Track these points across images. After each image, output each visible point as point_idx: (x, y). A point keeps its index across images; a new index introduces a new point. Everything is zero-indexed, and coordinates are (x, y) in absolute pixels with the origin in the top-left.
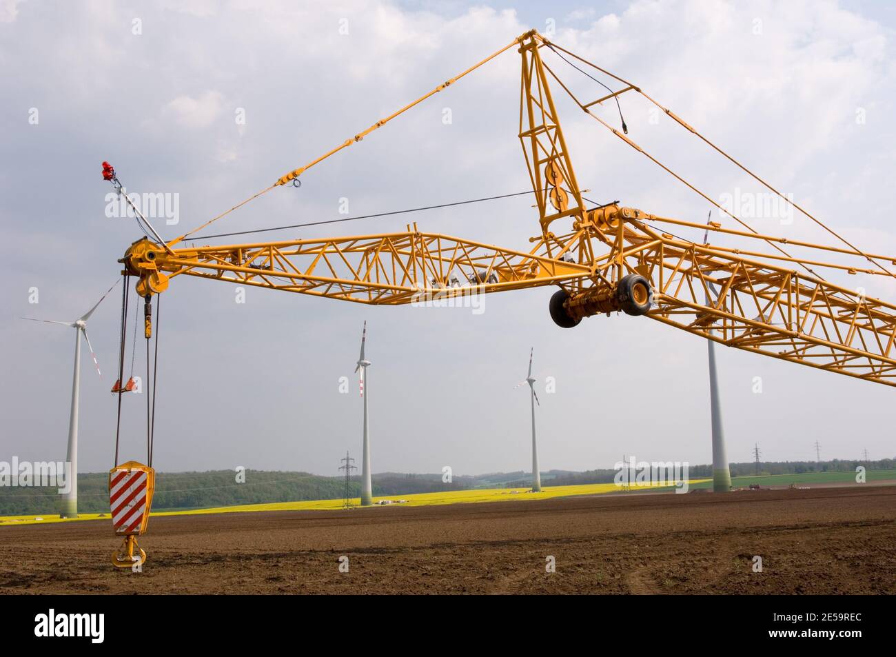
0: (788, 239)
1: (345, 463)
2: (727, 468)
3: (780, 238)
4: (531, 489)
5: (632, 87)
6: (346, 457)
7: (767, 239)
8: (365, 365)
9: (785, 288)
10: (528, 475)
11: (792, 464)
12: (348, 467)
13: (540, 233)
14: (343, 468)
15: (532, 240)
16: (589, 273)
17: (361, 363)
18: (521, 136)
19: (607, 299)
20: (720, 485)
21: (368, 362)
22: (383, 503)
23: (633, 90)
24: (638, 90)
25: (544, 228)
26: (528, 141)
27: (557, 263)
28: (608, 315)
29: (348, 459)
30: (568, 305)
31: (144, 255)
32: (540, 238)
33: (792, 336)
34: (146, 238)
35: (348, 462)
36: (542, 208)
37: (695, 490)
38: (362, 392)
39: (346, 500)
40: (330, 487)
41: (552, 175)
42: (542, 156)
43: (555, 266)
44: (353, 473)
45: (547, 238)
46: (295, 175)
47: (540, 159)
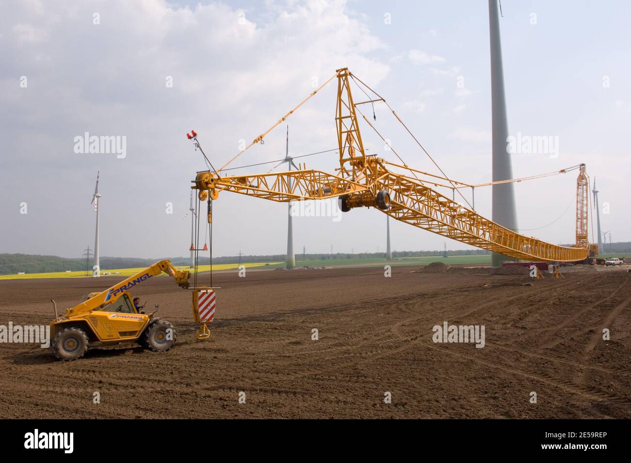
0: (427, 173)
1: (86, 252)
2: (294, 257)
3: (425, 172)
4: (189, 267)
5: (382, 99)
6: (87, 248)
7: (411, 170)
8: (98, 197)
9: (413, 191)
10: (188, 259)
11: (320, 255)
12: (88, 254)
13: (340, 167)
14: (85, 254)
15: (336, 170)
16: (366, 189)
17: (95, 195)
18: (336, 119)
19: (371, 201)
20: (290, 266)
21: (100, 195)
22: (106, 274)
23: (382, 101)
24: (384, 101)
25: (342, 164)
26: (338, 120)
27: (357, 184)
28: (369, 208)
29: (88, 250)
30: (348, 202)
31: (209, 180)
32: (340, 169)
33: (428, 217)
34: (209, 171)
35: (88, 252)
36: (342, 155)
37: (278, 269)
38: (96, 210)
39: (86, 272)
40: (71, 264)
41: (349, 139)
42: (344, 129)
43: (356, 186)
44: (90, 257)
45: (343, 170)
46: (261, 137)
47: (343, 131)
